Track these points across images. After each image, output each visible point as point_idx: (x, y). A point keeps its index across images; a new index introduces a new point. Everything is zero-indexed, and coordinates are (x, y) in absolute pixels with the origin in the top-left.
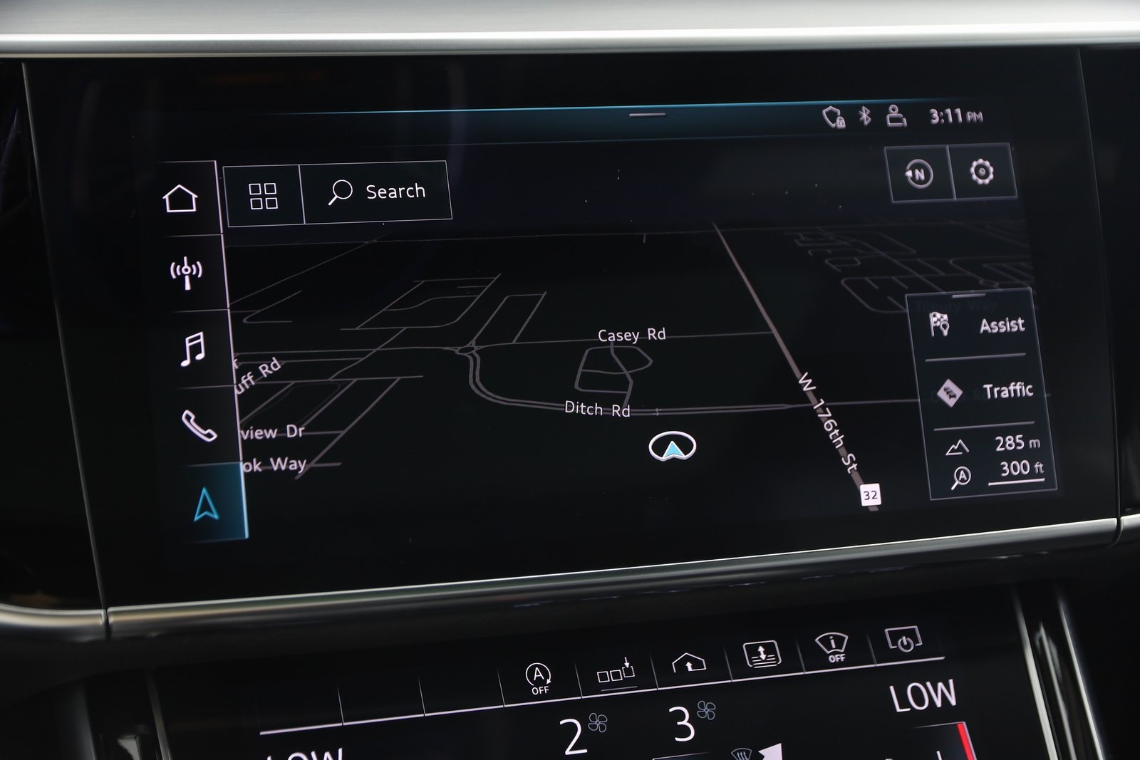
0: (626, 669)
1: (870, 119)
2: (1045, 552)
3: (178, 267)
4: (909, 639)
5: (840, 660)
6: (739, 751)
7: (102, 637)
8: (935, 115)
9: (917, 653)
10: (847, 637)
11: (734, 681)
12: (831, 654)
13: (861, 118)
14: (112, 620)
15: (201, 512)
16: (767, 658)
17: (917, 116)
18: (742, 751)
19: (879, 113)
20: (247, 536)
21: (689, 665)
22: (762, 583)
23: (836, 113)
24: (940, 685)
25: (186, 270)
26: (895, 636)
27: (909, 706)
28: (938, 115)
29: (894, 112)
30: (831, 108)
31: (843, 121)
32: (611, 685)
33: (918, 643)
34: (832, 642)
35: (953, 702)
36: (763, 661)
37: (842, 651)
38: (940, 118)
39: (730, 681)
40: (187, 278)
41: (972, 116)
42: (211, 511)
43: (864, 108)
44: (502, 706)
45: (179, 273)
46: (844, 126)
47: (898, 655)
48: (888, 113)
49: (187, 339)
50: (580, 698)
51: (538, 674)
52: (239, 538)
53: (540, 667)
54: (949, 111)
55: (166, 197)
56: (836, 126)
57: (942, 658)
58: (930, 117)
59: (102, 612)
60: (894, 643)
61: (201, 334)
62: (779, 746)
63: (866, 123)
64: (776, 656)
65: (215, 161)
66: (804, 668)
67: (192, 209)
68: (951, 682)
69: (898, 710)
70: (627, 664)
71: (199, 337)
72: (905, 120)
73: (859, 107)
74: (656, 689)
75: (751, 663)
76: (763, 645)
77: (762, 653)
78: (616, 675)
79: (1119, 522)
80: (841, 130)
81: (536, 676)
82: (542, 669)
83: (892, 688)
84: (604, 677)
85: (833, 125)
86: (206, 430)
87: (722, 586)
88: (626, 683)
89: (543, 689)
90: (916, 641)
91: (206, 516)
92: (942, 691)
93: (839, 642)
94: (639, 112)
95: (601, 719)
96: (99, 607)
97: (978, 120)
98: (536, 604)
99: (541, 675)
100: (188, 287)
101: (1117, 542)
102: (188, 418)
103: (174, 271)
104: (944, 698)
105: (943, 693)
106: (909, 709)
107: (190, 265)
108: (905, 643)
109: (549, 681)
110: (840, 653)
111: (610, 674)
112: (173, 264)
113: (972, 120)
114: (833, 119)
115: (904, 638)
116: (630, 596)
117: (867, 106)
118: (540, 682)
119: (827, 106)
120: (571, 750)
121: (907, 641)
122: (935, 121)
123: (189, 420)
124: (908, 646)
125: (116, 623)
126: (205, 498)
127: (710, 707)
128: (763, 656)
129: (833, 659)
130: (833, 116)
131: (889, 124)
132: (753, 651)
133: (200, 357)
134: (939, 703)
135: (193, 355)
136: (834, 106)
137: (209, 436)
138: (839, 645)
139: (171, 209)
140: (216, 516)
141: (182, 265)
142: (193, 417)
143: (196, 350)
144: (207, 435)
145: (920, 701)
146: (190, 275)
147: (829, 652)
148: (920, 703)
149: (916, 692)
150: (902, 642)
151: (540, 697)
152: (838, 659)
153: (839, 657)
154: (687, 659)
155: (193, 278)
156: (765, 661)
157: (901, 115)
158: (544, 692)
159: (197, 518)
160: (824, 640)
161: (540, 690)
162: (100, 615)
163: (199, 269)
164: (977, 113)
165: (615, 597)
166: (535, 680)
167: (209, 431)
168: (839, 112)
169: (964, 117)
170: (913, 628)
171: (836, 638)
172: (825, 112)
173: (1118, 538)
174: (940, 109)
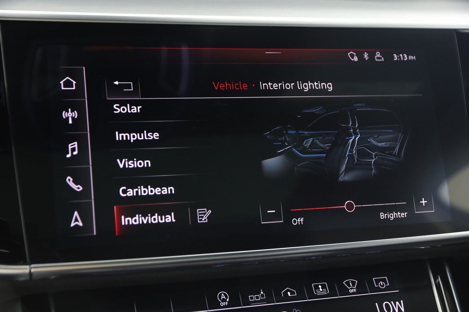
0: (261, 295)
1: (368, 58)
2: (440, 246)
3: (66, 113)
4: (383, 283)
5: (354, 292)
7: (28, 278)
8: (396, 57)
9: (387, 289)
10: (357, 282)
11: (309, 300)
12: (350, 289)
13: (364, 57)
14: (33, 270)
15: (75, 222)
16: (322, 290)
17: (388, 57)
19: (372, 56)
20: (95, 233)
21: (289, 293)
22: (320, 257)
23: (354, 55)
24: (397, 303)
25: (70, 115)
26: (378, 281)
28: (397, 56)
29: (378, 55)
30: (351, 52)
31: (357, 58)
32: (255, 302)
34: (351, 283)
35: (403, 310)
36: (321, 292)
37: (355, 287)
38: (398, 58)
39: (307, 300)
40: (70, 119)
41: (411, 57)
42: (78, 221)
43: (365, 53)
44: (207, 311)
45: (66, 116)
46: (357, 60)
47: (379, 290)
48: (376, 55)
49: (70, 145)
50: (241, 307)
51: (223, 297)
52: (91, 234)
53: (224, 294)
54: (401, 55)
55: (62, 82)
56: (354, 60)
57: (398, 291)
58: (394, 57)
59: (27, 267)
60: (377, 284)
61: (76, 143)
63: (366, 59)
64: (327, 290)
65: (84, 68)
66: (338, 295)
67: (73, 87)
68: (402, 301)
70: (262, 293)
71: (75, 145)
72: (383, 58)
73: (363, 52)
74: (274, 304)
75: (316, 293)
76: (321, 285)
77: (320, 288)
78: (257, 298)
80: (356, 62)
81: (222, 297)
83: (377, 304)
84: (252, 298)
85: (353, 60)
87: (303, 259)
88: (262, 301)
90: (386, 284)
91: (77, 225)
92: (398, 305)
93: (353, 283)
94: (270, 52)
96: (27, 264)
97: (414, 59)
98: (222, 266)
99: (224, 297)
100: (70, 122)
102: (69, 180)
103: (64, 115)
104: (399, 309)
105: (399, 307)
107: (72, 112)
108: (382, 284)
109: (228, 300)
110: (354, 288)
111: (254, 297)
112: (64, 112)
113: (411, 59)
116: (263, 262)
117: (367, 52)
121: (382, 283)
122: (396, 59)
123: (70, 181)
124: (383, 286)
125: (35, 272)
126: (76, 216)
127: (298, 311)
128: (321, 290)
130: (352, 56)
131: (376, 60)
132: (317, 287)
133: (75, 153)
134: (397, 311)
135: (72, 152)
136: (353, 51)
137: (79, 188)
138: (353, 285)
139: (64, 87)
140: (81, 224)
141: (68, 112)
142: (71, 180)
143: (73, 150)
145: (389, 310)
146: (72, 117)
147: (349, 288)
149: (387, 305)
150: (380, 284)
151: (224, 307)
152: (353, 291)
153: (353, 290)
154: (288, 290)
155: (73, 118)
156: (322, 292)
157: (381, 56)
158: (225, 305)
159: (72, 225)
160: (347, 283)
161: (224, 304)
162: (27, 269)
163: (75, 114)
164: (413, 56)
165: (256, 263)
166: (222, 299)
167: (79, 186)
168: (355, 54)
169: (408, 58)
170: (385, 278)
171: (352, 281)
172: (349, 54)
174: (398, 54)
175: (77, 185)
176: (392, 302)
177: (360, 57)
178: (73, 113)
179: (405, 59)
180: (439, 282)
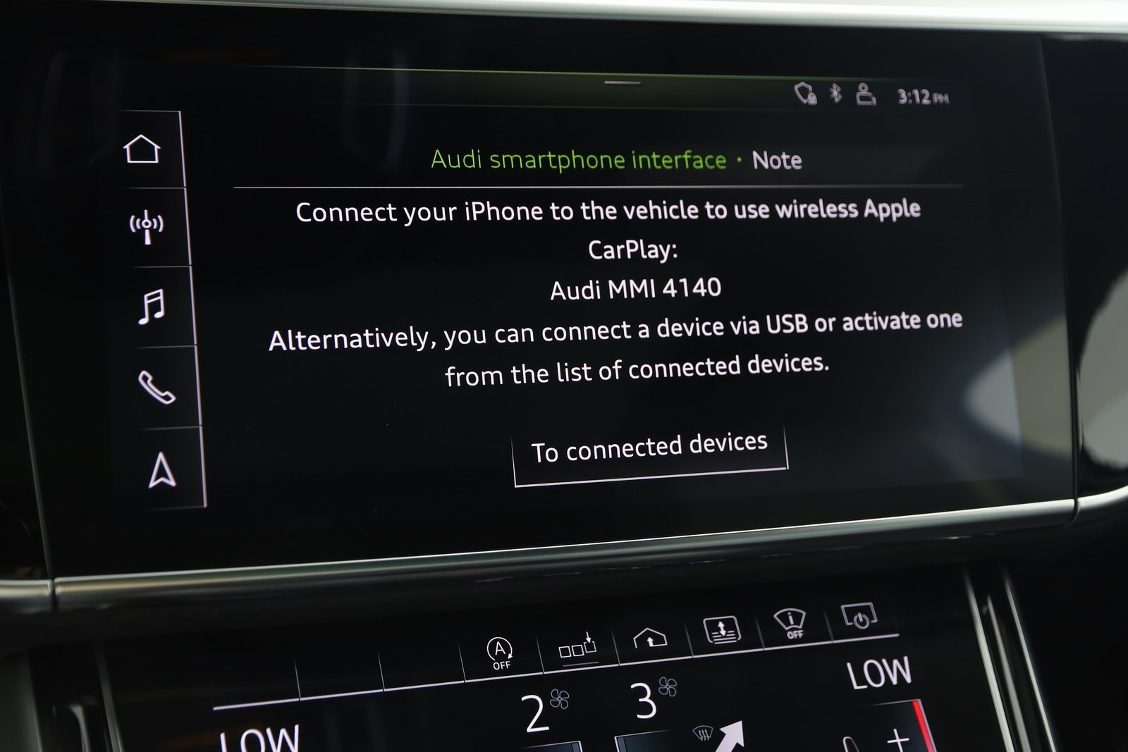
0: (587, 644)
1: (840, 97)
3: (138, 220)
4: (864, 616)
5: (798, 636)
6: (701, 729)
7: (48, 608)
8: (903, 95)
9: (872, 630)
10: (804, 614)
11: (695, 657)
12: (789, 630)
13: (832, 96)
14: (59, 590)
15: (157, 478)
16: (727, 633)
17: (886, 95)
18: (704, 728)
19: (849, 91)
20: (205, 505)
21: (650, 640)
22: (722, 560)
23: (808, 89)
24: (896, 662)
25: (147, 224)
26: (851, 613)
27: (866, 683)
28: (906, 95)
29: (863, 90)
30: (802, 84)
31: (814, 97)
32: (573, 660)
33: (873, 619)
34: (791, 618)
35: (908, 679)
36: (723, 637)
37: (800, 627)
38: (908, 98)
39: (690, 657)
40: (147, 233)
41: (939, 98)
42: (167, 477)
43: (835, 86)
44: (463, 682)
45: (139, 227)
46: (816, 102)
47: (854, 632)
48: (858, 91)
49: (146, 296)
50: (542, 673)
51: (499, 649)
52: (199, 507)
53: (501, 641)
54: (916, 92)
55: (127, 147)
56: (808, 102)
57: (897, 635)
58: (898, 97)
59: (48, 582)
60: (851, 620)
61: (161, 291)
62: (740, 724)
63: (837, 100)
64: (736, 632)
65: (180, 112)
66: (763, 644)
67: (154, 160)
68: (906, 659)
69: (856, 687)
70: (589, 639)
71: (158, 295)
72: (874, 99)
73: (830, 84)
74: (617, 665)
75: (712, 639)
76: (723, 621)
77: (722, 629)
78: (578, 650)
79: (1076, 503)
80: (812, 106)
81: (497, 650)
82: (503, 643)
83: (849, 665)
84: (565, 652)
85: (805, 101)
86: (163, 392)
87: (684, 563)
88: (588, 659)
89: (505, 664)
90: (871, 618)
91: (162, 483)
92: (898, 669)
93: (797, 618)
94: (613, 80)
95: (563, 695)
96: (44, 577)
97: (944, 102)
98: (498, 579)
99: (502, 650)
100: (148, 241)
101: (1073, 522)
102: (145, 379)
103: (133, 224)
104: (900, 676)
105: (898, 671)
106: (865, 687)
107: (150, 218)
108: (861, 620)
109: (510, 656)
110: (798, 629)
111: (571, 649)
112: (133, 217)
113: (938, 102)
114: (805, 95)
115: (860, 615)
116: (593, 571)
117: (839, 84)
118: (501, 657)
119: (798, 82)
120: (533, 727)
121: (863, 618)
122: (904, 101)
123: (146, 381)
124: (864, 623)
125: (64, 594)
126: (161, 464)
127: (671, 683)
128: (723, 632)
129: (792, 635)
130: (804, 92)
131: (859, 102)
132: (713, 627)
133: (159, 315)
134: (894, 681)
135: (152, 313)
136: (806, 82)
137: (167, 398)
138: (797, 622)
139: (132, 160)
140: (172, 483)
141: (143, 219)
142: (150, 378)
143: (154, 307)
144: (164, 397)
145: (876, 678)
146: (151, 229)
147: (787, 629)
148: (877, 680)
149: (872, 669)
150: (858, 619)
152: (796, 635)
153: (797, 633)
154: (648, 634)
155: (154, 233)
156: (725, 637)
157: (870, 94)
158: (505, 667)
159: (152, 484)
160: (782, 617)
161: (501, 665)
162: (46, 586)
163: (160, 223)
164: (943, 95)
165: (577, 571)
166: (496, 654)
167: (167, 393)
168: (810, 88)
169: (931, 98)
170: (869, 606)
171: (794, 614)
172: (796, 87)
173: (1075, 518)
174: (908, 90)
177: (823, 93)
178: (154, 220)
179: (926, 101)
180: (988, 612)
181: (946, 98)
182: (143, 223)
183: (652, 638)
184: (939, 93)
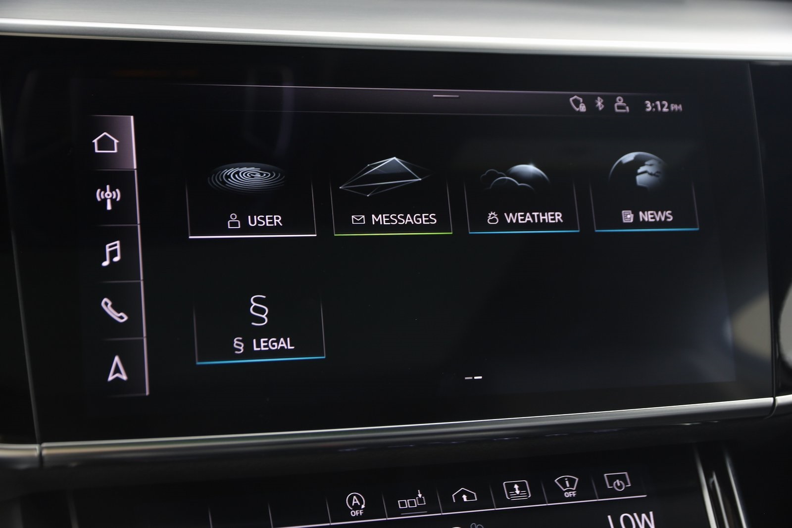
0: (419, 498)
1: (603, 106)
2: (716, 422)
3: (103, 193)
4: (621, 482)
5: (572, 496)
7: (37, 465)
8: (649, 105)
9: (627, 492)
10: (577, 479)
11: (497, 509)
12: (566, 491)
13: (597, 105)
14: (45, 452)
15: (114, 374)
16: (520, 493)
17: (637, 105)
19: (609, 102)
20: (147, 393)
21: (464, 497)
22: (517, 438)
24: (644, 515)
25: (108, 195)
26: (612, 479)
28: (651, 105)
29: (620, 102)
30: (576, 97)
31: (584, 107)
32: (408, 510)
33: (628, 484)
34: (567, 482)
36: (517, 495)
37: (574, 489)
38: (653, 108)
39: (493, 509)
40: (109, 202)
41: (674, 107)
42: (120, 372)
43: (599, 98)
44: (329, 524)
45: (103, 197)
46: (585, 110)
47: (614, 493)
48: (616, 102)
49: (108, 246)
50: (386, 519)
51: (355, 501)
52: (142, 395)
54: (658, 103)
55: (95, 141)
56: (579, 110)
57: (645, 496)
58: (645, 106)
59: (37, 447)
60: (611, 484)
61: (118, 242)
63: (600, 109)
64: (527, 492)
65: (132, 117)
66: (546, 501)
67: (114, 150)
68: (651, 513)
70: (420, 495)
71: (116, 245)
72: (627, 108)
73: (595, 97)
74: (440, 514)
75: (509, 497)
76: (517, 483)
77: (517, 489)
78: (412, 503)
80: (583, 113)
81: (354, 502)
82: (358, 497)
83: (609, 517)
84: (403, 504)
85: (577, 109)
86: (119, 313)
87: (489, 440)
88: (419, 509)
89: (359, 512)
90: (626, 483)
91: (117, 378)
92: (645, 519)
93: (572, 482)
94: (440, 94)
96: (35, 443)
97: (679, 110)
98: (355, 449)
99: (357, 502)
100: (109, 207)
101: (772, 414)
102: (106, 304)
103: (99, 195)
104: (646, 525)
105: (646, 521)
107: (111, 191)
108: (619, 485)
109: (363, 506)
110: (573, 491)
111: (407, 502)
112: (99, 190)
113: (674, 110)
114: (577, 105)
115: (618, 481)
116: (424, 445)
117: (602, 97)
119: (573, 96)
121: (620, 483)
122: (649, 110)
123: (107, 305)
124: (620, 487)
125: (47, 455)
126: (117, 364)
127: (479, 527)
128: (518, 492)
130: (577, 103)
131: (617, 110)
132: (511, 488)
133: (116, 259)
135: (111, 258)
136: (578, 95)
137: (121, 318)
138: (572, 485)
139: (99, 150)
140: (124, 377)
141: (106, 191)
142: (110, 303)
143: (113, 254)
144: (120, 317)
146: (111, 199)
147: (564, 490)
149: (626, 519)
150: (616, 483)
151: (356, 518)
153: (572, 493)
154: (463, 492)
155: (113, 201)
156: (519, 495)
157: (625, 104)
158: (359, 514)
159: (111, 378)
160: (560, 481)
161: (356, 513)
162: (36, 449)
163: (118, 194)
164: (678, 105)
165: (411, 446)
166: (353, 505)
167: (122, 314)
168: (581, 100)
169: (669, 107)
170: (624, 474)
171: (569, 479)
172: (571, 99)
173: (774, 412)
174: (653, 101)
175: (119, 312)
176: (635, 514)
177: (590, 103)
178: (114, 192)
179: (665, 110)
180: (713, 483)
181: (680, 107)
182: (106, 194)
183: (466, 495)
184: (675, 103)
